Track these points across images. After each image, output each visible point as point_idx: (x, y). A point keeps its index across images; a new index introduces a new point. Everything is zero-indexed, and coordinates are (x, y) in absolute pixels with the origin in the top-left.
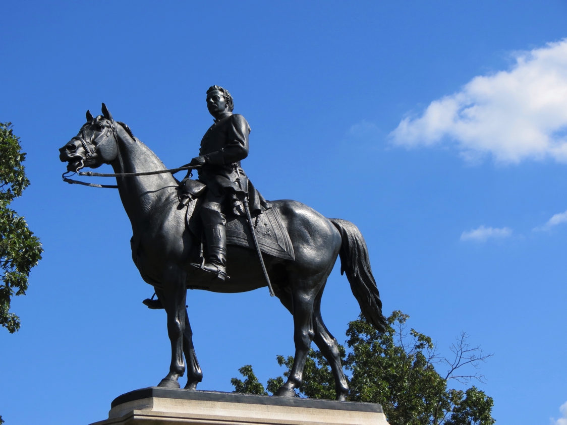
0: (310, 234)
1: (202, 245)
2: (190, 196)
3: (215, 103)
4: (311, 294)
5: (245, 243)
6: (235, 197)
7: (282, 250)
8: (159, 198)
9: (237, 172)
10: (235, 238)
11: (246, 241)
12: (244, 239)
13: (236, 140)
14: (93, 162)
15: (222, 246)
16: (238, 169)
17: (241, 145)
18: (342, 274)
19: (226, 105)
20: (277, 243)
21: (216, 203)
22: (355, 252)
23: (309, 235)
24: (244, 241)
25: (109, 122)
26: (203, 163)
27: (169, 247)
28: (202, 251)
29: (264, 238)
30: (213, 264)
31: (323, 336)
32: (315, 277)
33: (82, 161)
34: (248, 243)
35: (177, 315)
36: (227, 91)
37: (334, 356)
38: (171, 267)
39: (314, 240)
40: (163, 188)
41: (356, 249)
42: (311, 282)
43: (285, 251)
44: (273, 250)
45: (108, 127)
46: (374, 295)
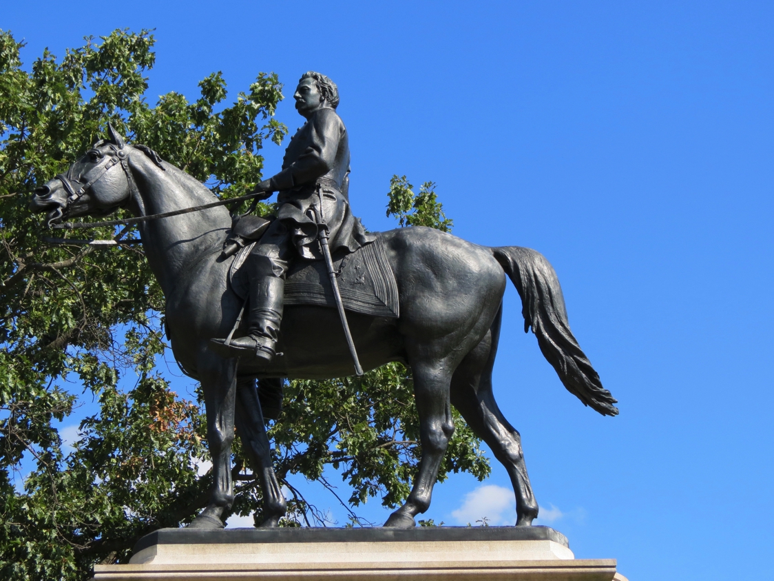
0: (435, 274)
1: (242, 310)
2: (240, 241)
3: (303, 98)
4: (441, 366)
5: (321, 300)
6: (299, 233)
7: (380, 303)
8: (196, 248)
9: (319, 195)
10: (306, 294)
11: (323, 297)
12: (320, 294)
13: (310, 148)
14: (84, 208)
15: (271, 308)
16: (321, 190)
17: (316, 153)
18: (526, 330)
19: (321, 98)
20: (375, 293)
21: (271, 245)
22: (533, 295)
23: (433, 276)
24: (319, 296)
25: (116, 147)
26: (267, 188)
27: (199, 319)
28: (239, 319)
29: (353, 288)
30: (251, 337)
31: (494, 431)
32: (445, 339)
33: (60, 210)
34: (326, 299)
35: (217, 419)
36: (324, 77)
37: (512, 460)
38: (205, 349)
39: (442, 282)
40: (205, 234)
41: (535, 291)
42: (437, 348)
43: (385, 305)
44: (367, 305)
45: (110, 154)
46: (574, 358)
